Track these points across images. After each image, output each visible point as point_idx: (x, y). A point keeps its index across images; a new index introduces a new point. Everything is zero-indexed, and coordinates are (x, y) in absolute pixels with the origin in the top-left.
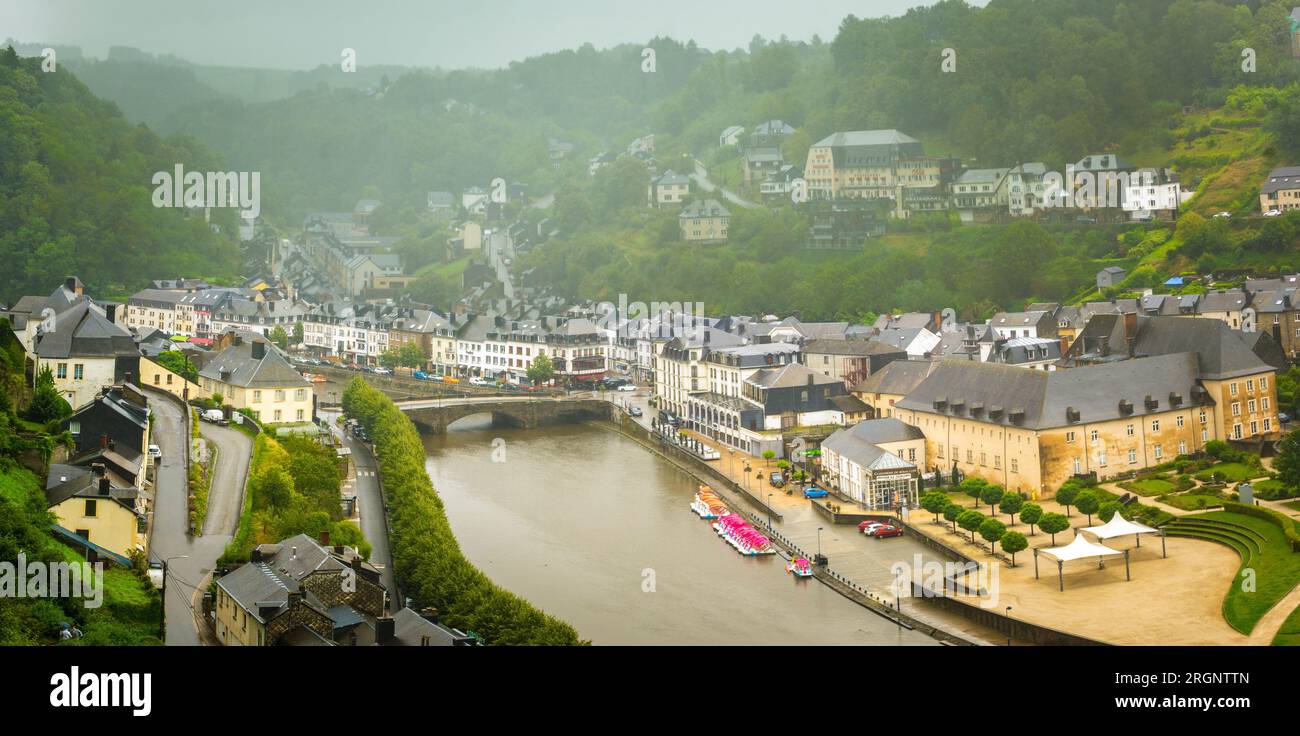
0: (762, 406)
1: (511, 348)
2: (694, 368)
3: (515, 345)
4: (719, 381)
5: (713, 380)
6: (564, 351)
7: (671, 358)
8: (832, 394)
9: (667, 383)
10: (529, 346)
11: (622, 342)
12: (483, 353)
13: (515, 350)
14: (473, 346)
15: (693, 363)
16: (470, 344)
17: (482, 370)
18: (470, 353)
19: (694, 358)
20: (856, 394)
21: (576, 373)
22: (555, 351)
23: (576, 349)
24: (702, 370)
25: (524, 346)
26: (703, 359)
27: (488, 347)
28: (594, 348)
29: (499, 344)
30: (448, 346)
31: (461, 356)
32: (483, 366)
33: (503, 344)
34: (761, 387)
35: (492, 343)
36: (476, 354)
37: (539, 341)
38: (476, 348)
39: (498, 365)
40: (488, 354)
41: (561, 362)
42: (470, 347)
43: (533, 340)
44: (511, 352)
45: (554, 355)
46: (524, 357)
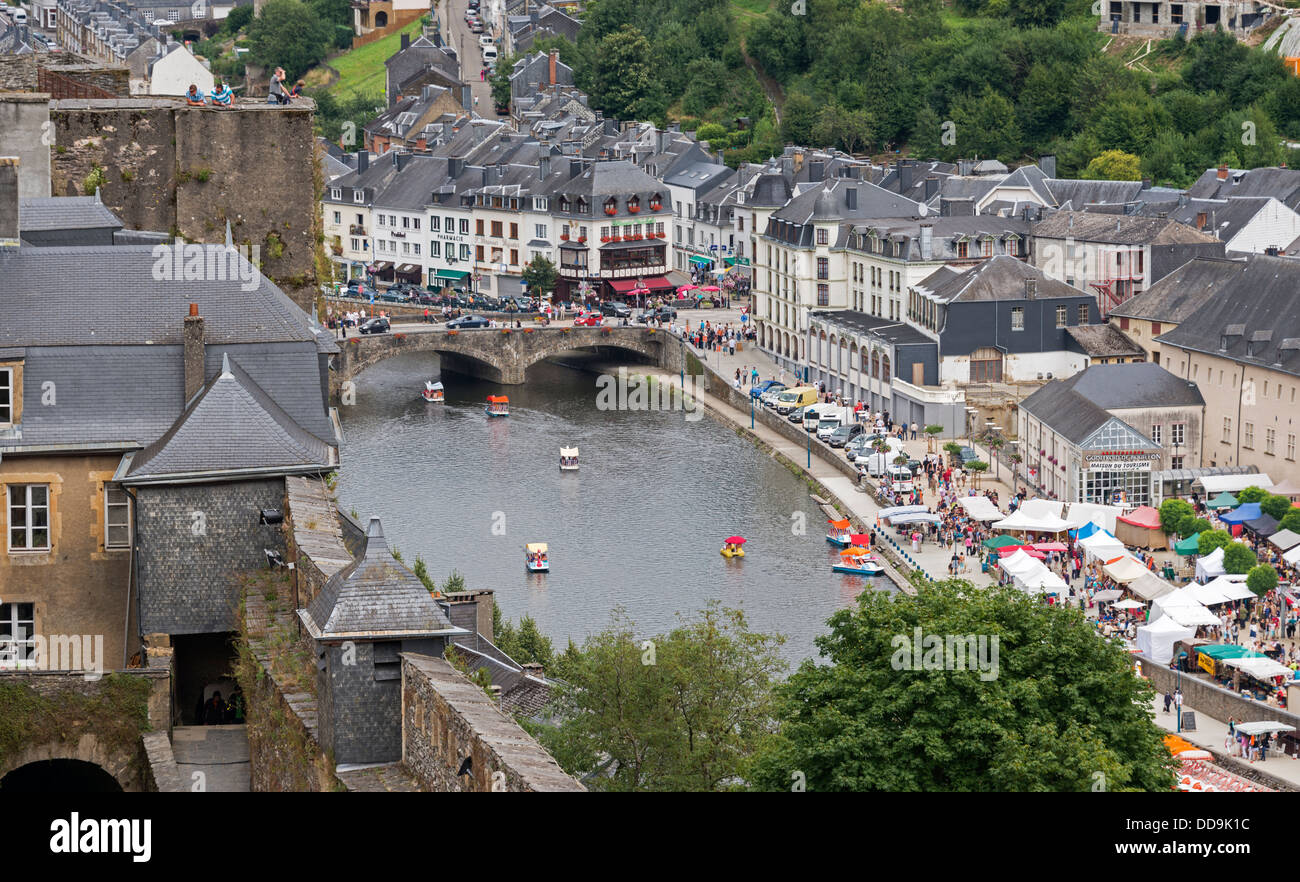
0: (937, 338)
1: (480, 223)
2: (823, 261)
3: (489, 217)
4: (867, 288)
5: (858, 286)
6: (584, 229)
7: (782, 240)
8: (1073, 321)
9: (774, 292)
10: (516, 219)
11: (707, 214)
12: (424, 236)
13: (488, 229)
14: (406, 221)
15: (822, 251)
16: (399, 216)
17: (425, 271)
18: (399, 235)
19: (824, 243)
20: (1117, 323)
21: (607, 274)
22: (566, 228)
23: (608, 224)
24: (837, 265)
25: (506, 219)
26: (840, 243)
27: (435, 221)
28: (643, 221)
29: (457, 216)
30: (355, 222)
31: (382, 242)
32: (426, 261)
33: (464, 215)
34: (937, 300)
35: (443, 214)
36: (412, 237)
37: (535, 208)
38: (412, 223)
39: (455, 260)
40: (434, 237)
41: (577, 251)
42: (399, 222)
43: (522, 206)
44: (480, 232)
45: (565, 237)
46: (505, 243)
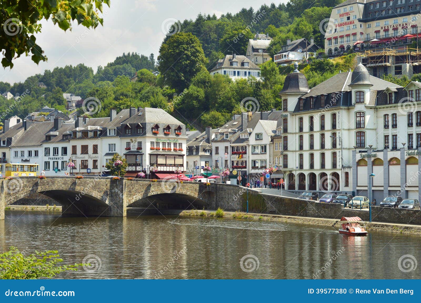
1: (74, 147)
3: (79, 144)
6: (140, 143)
10: (95, 142)
11: (191, 152)
13: (79, 150)
22: (128, 144)
23: (154, 140)
25: (90, 143)
27: (47, 151)
29: (60, 146)
33: (64, 145)
35: (52, 146)
36: (33, 161)
37: (108, 134)
38: (33, 154)
39: (59, 170)
40: (46, 159)
41: (136, 155)
42: (26, 154)
43: (100, 135)
44: (74, 152)
45: (128, 149)
46: (89, 157)
